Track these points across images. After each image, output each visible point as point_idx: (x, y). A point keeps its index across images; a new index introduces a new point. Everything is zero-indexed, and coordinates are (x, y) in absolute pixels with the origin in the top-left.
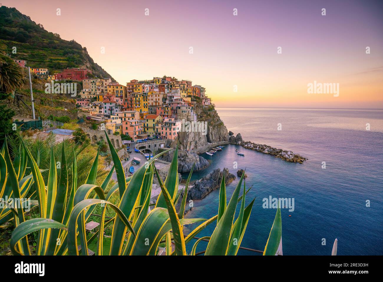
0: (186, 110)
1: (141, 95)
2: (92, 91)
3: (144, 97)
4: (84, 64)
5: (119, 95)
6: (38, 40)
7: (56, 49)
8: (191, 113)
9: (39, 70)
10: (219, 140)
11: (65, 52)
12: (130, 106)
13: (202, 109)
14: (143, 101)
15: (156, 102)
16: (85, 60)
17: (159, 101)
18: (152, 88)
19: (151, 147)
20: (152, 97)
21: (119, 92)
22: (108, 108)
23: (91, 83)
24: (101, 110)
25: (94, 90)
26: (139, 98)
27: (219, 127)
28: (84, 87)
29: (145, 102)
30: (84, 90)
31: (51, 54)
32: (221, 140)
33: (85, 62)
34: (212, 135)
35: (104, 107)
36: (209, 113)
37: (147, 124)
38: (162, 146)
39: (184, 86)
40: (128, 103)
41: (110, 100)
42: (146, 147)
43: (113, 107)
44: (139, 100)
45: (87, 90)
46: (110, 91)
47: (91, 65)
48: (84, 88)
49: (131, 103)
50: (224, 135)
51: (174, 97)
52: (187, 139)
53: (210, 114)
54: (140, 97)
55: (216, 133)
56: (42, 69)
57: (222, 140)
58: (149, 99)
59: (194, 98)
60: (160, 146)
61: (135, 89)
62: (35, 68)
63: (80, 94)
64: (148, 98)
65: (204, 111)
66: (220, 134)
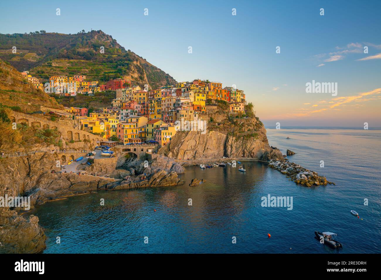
0: (187, 114)
1: (156, 101)
2: (123, 100)
3: (158, 102)
4: (129, 75)
5: (142, 102)
6: (100, 57)
7: (112, 63)
8: (195, 118)
9: (91, 83)
10: (242, 155)
11: (117, 64)
12: (146, 112)
13: (226, 115)
14: (157, 106)
15: (168, 108)
16: (131, 70)
17: (170, 106)
18: (170, 93)
19: (137, 150)
20: (165, 102)
21: (142, 99)
22: (124, 114)
23: (123, 91)
24: (118, 116)
25: (124, 98)
26: (154, 104)
27: (245, 138)
28: (117, 95)
29: (159, 108)
30: (117, 99)
31: (107, 68)
32: (245, 155)
33: (131, 73)
34: (232, 147)
35: (121, 114)
36: (235, 120)
37: (148, 129)
38: (150, 151)
39: (205, 88)
40: (144, 109)
41: (130, 107)
42: (131, 150)
43: (129, 113)
44: (154, 106)
45: (119, 99)
46: (135, 98)
47: (139, 75)
48: (117, 97)
49: (147, 109)
50: (251, 150)
51: (181, 100)
52: (180, 145)
53: (237, 122)
54: (155, 102)
55: (238, 146)
56: (94, 82)
57: (248, 156)
58: (162, 105)
59: (216, 102)
60: (147, 151)
61: (155, 95)
62: (88, 82)
63: (112, 103)
64: (162, 103)
65: (229, 118)
66: (246, 148)
